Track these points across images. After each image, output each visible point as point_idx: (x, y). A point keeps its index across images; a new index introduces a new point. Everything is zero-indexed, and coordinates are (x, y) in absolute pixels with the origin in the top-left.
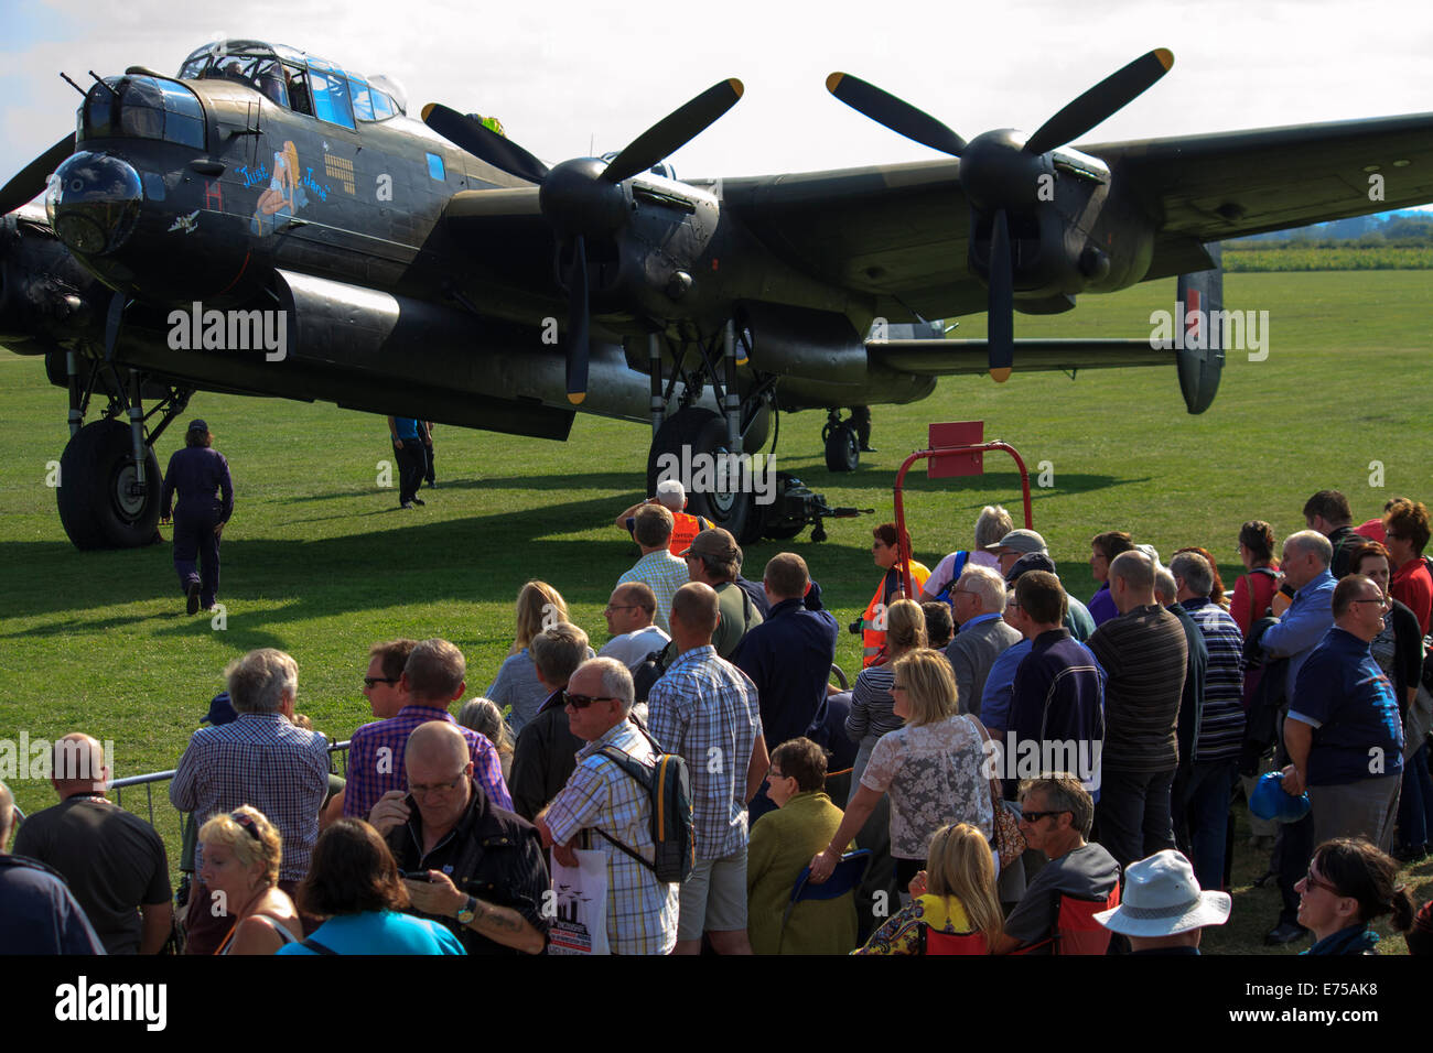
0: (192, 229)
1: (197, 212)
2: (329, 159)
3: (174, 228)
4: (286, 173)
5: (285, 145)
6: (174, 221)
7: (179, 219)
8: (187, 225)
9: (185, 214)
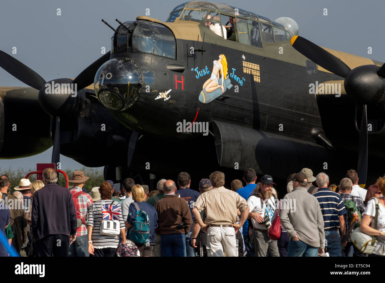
0: (167, 99)
1: (170, 90)
3: (158, 98)
4: (220, 71)
5: (220, 57)
6: (158, 95)
7: (160, 94)
8: (165, 97)
9: (163, 91)
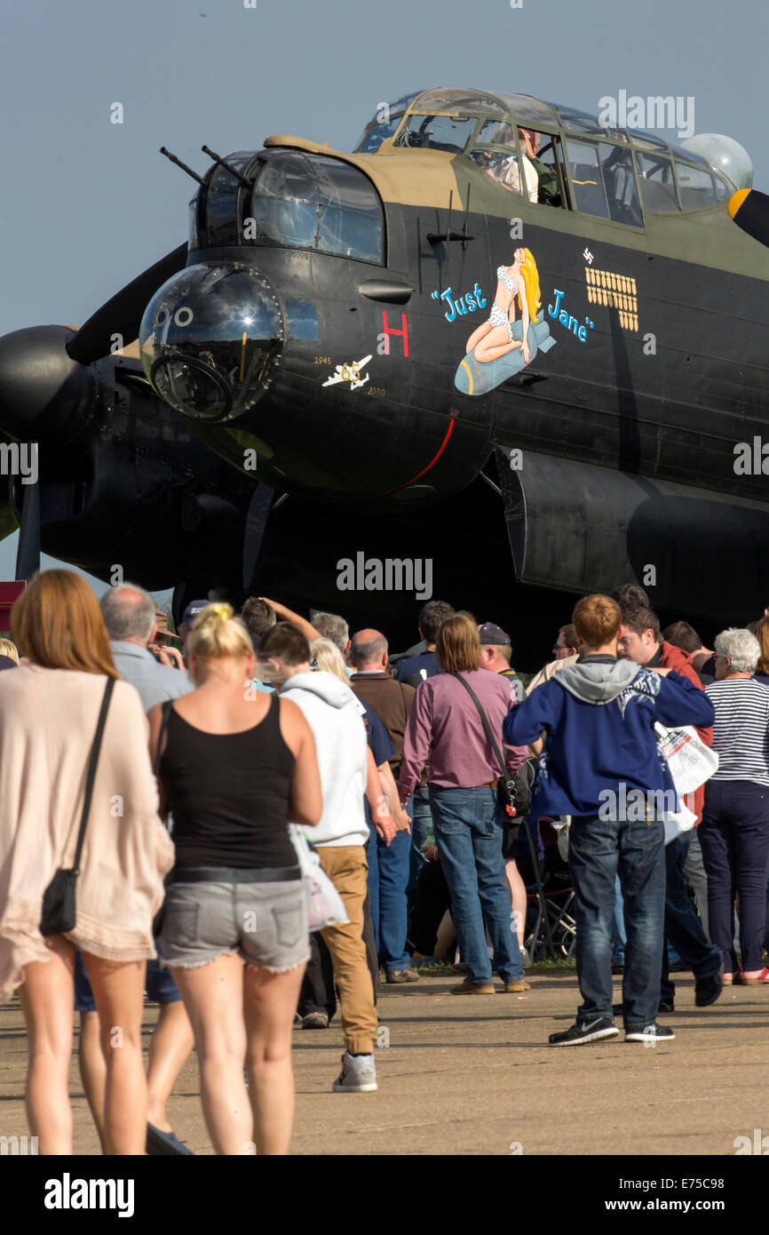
2: (591, 276)
4: (516, 298)
5: (517, 255)
